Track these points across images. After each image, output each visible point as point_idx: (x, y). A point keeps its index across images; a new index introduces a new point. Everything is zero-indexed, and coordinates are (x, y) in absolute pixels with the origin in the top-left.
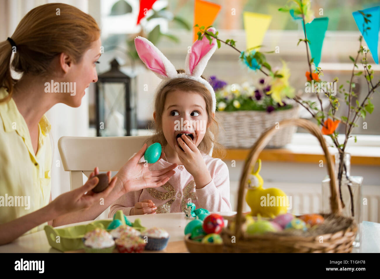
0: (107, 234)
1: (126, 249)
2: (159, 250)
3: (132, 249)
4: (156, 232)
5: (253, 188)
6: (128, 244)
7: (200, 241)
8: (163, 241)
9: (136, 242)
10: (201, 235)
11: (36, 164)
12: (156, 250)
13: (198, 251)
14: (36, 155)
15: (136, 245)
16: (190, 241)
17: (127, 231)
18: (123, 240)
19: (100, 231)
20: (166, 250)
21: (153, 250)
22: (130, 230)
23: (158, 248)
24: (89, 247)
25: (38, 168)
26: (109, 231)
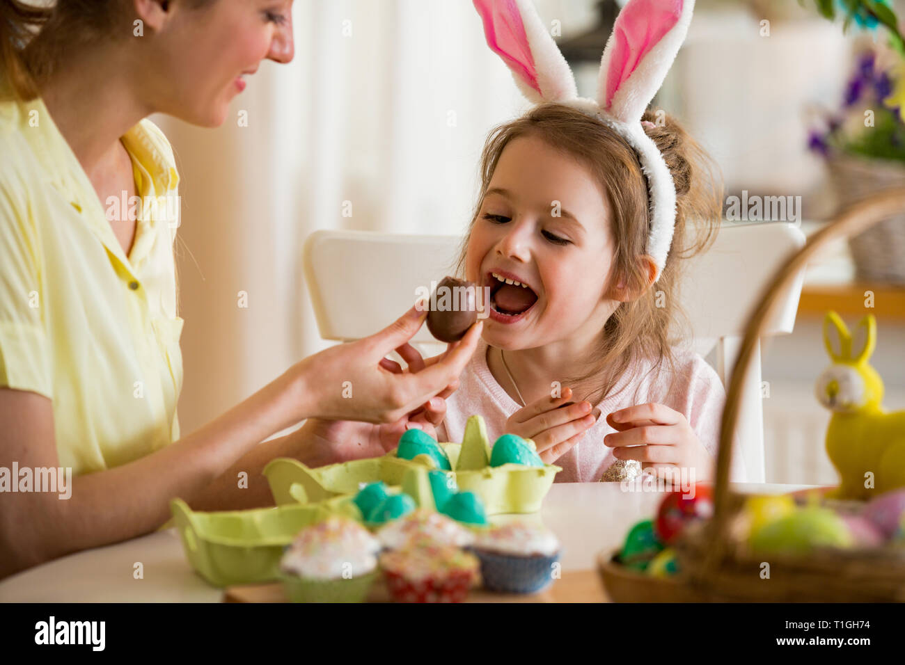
0: (363, 535)
1: (409, 587)
2: (524, 592)
3: (430, 585)
4: (518, 534)
5: (848, 406)
6: (416, 570)
7: (645, 568)
8: (540, 563)
9: (444, 562)
10: (649, 550)
11: (134, 286)
12: (516, 592)
13: (631, 596)
14: (128, 254)
15: (441, 573)
16: (615, 571)
17: (428, 530)
18: (405, 555)
19: (341, 526)
20: (546, 592)
21: (505, 591)
22: (439, 526)
23: (521, 586)
24: (293, 573)
25: (143, 298)
26: (372, 530)
